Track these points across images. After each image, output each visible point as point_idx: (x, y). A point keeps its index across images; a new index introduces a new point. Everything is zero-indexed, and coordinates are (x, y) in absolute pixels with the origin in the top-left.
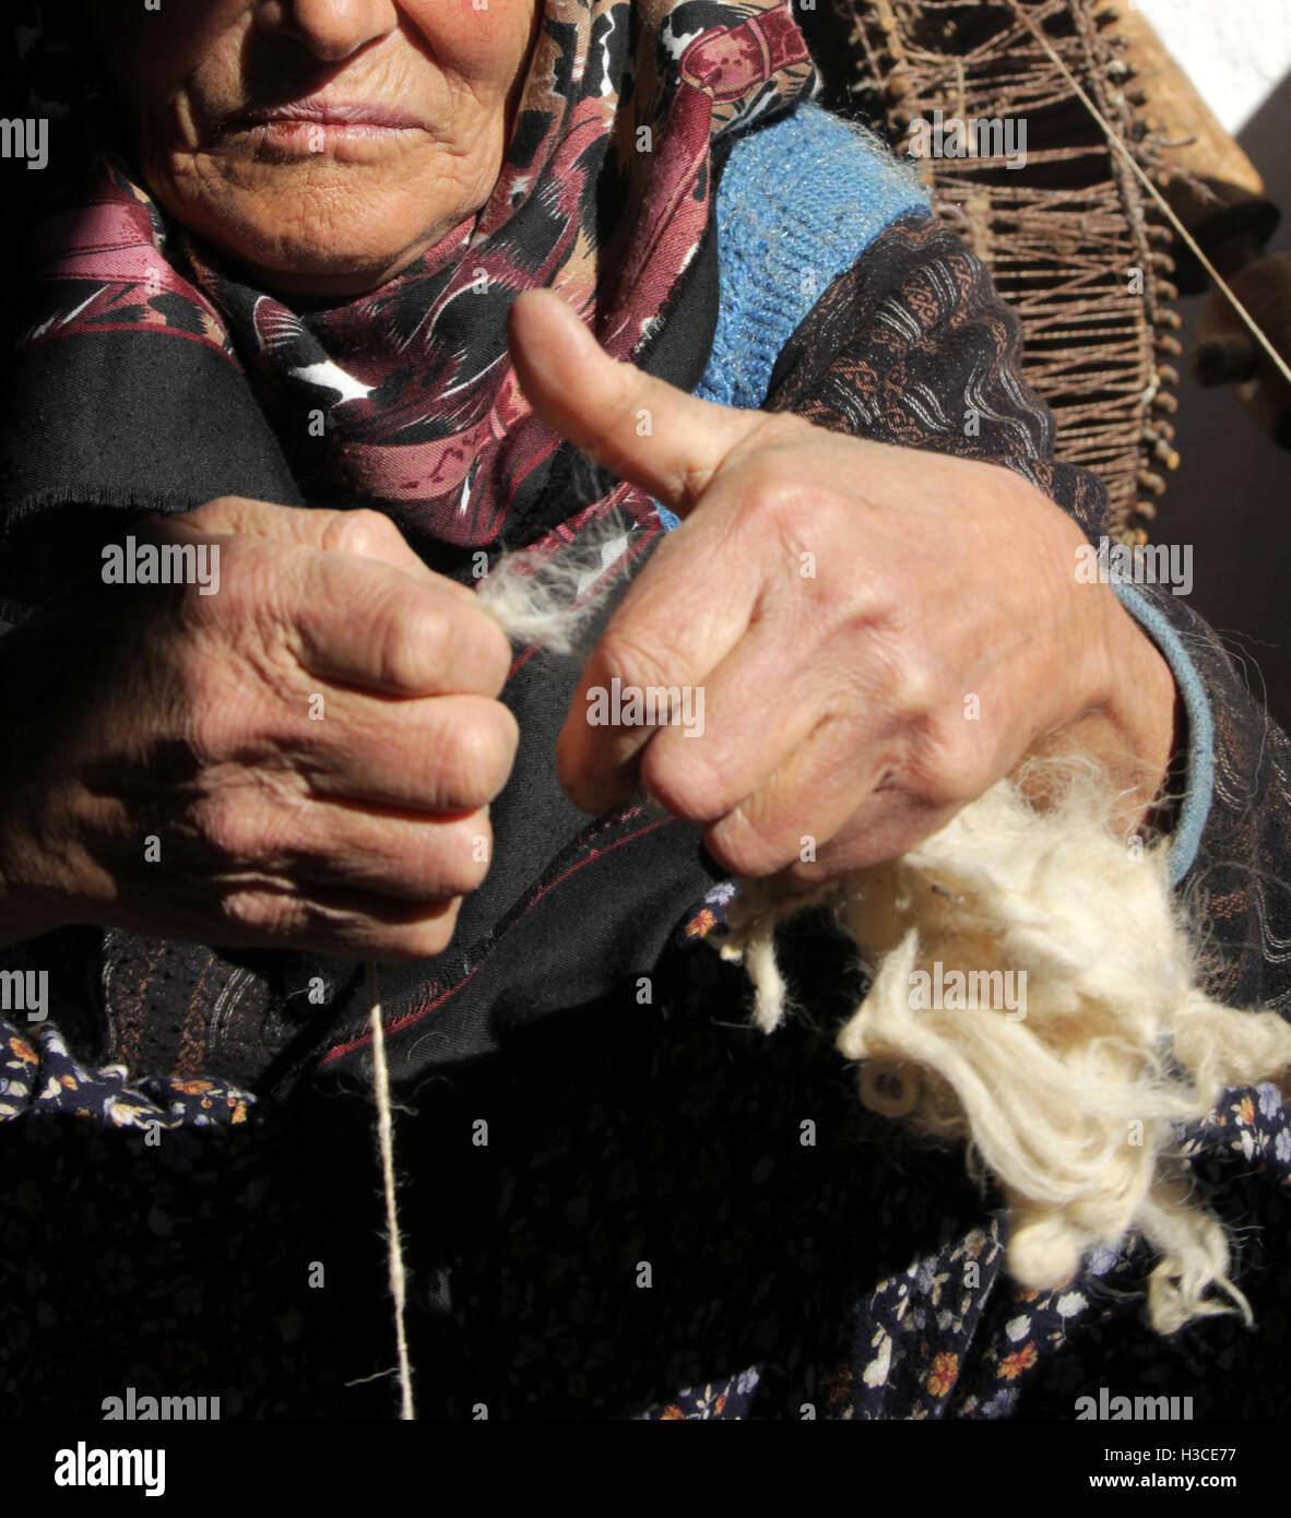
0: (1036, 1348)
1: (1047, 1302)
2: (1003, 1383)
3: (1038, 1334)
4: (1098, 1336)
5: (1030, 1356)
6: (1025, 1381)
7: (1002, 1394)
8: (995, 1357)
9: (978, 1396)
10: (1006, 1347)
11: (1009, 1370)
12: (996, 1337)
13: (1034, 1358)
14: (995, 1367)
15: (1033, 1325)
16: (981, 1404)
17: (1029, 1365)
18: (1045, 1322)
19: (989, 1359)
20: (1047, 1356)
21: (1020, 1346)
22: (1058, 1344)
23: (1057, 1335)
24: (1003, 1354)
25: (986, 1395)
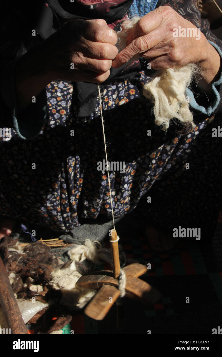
0: (191, 139)
1: (194, 132)
2: (186, 143)
3: (192, 136)
4: (200, 137)
5: (190, 140)
6: (189, 143)
7: (186, 145)
8: (186, 140)
9: (183, 145)
10: (187, 138)
11: (187, 142)
12: (186, 137)
13: (191, 140)
14: (185, 141)
15: (191, 135)
16: (183, 146)
17: (190, 141)
18: (193, 135)
19: (185, 140)
20: (193, 140)
21: (189, 138)
22: (195, 138)
23: (195, 137)
24: (187, 139)
25: (184, 145)
